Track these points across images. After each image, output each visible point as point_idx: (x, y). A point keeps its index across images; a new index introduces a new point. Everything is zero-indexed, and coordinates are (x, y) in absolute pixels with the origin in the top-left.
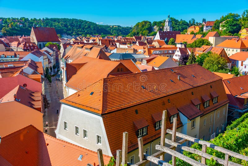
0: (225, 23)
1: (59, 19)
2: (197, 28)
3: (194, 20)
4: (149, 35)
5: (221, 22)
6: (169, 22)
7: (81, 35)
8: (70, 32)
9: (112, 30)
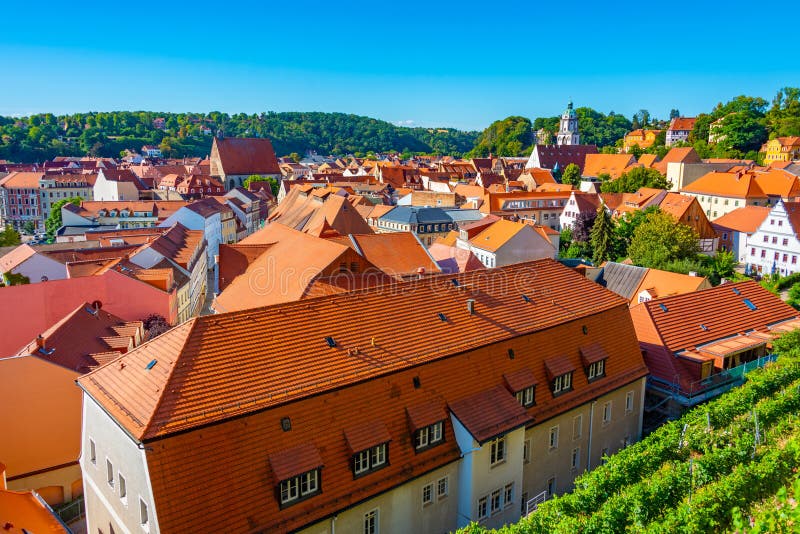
0: (725, 124)
1: (299, 115)
2: (651, 137)
3: (646, 115)
4: (522, 153)
5: (714, 119)
6: (570, 120)
7: (353, 153)
8: (326, 147)
9: (432, 140)
